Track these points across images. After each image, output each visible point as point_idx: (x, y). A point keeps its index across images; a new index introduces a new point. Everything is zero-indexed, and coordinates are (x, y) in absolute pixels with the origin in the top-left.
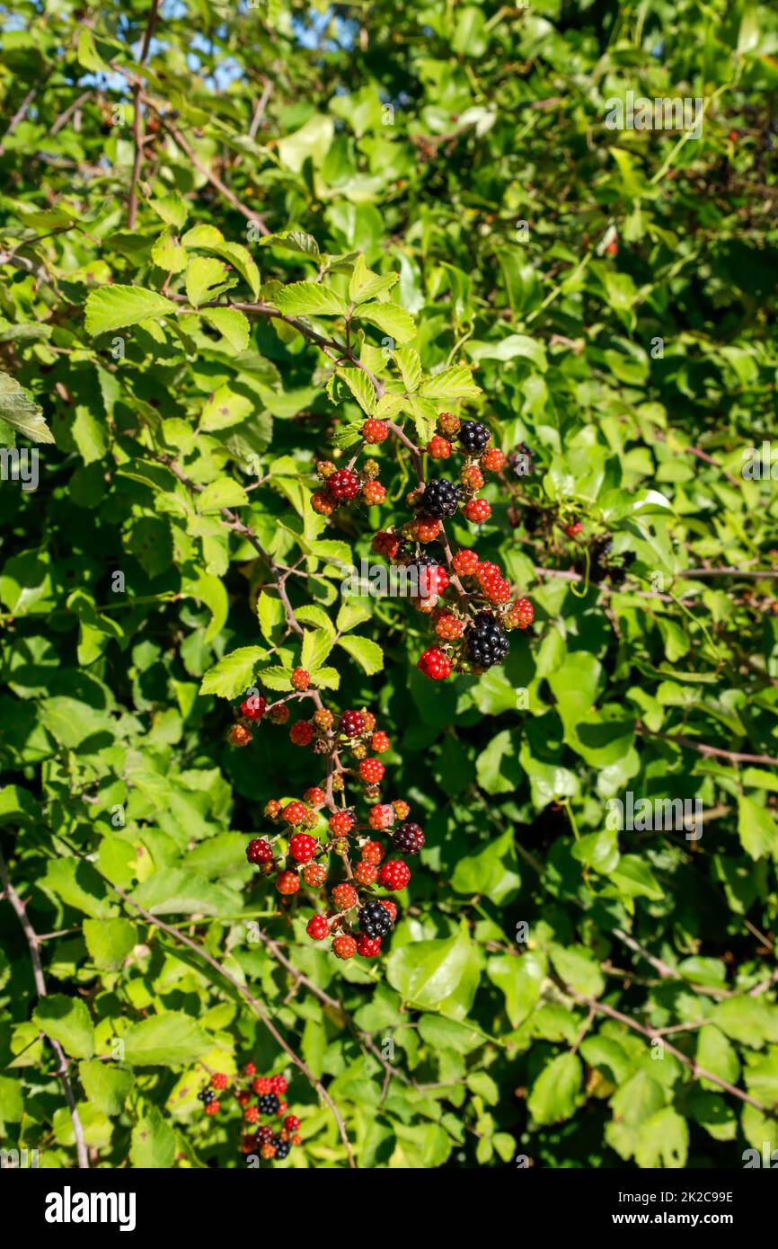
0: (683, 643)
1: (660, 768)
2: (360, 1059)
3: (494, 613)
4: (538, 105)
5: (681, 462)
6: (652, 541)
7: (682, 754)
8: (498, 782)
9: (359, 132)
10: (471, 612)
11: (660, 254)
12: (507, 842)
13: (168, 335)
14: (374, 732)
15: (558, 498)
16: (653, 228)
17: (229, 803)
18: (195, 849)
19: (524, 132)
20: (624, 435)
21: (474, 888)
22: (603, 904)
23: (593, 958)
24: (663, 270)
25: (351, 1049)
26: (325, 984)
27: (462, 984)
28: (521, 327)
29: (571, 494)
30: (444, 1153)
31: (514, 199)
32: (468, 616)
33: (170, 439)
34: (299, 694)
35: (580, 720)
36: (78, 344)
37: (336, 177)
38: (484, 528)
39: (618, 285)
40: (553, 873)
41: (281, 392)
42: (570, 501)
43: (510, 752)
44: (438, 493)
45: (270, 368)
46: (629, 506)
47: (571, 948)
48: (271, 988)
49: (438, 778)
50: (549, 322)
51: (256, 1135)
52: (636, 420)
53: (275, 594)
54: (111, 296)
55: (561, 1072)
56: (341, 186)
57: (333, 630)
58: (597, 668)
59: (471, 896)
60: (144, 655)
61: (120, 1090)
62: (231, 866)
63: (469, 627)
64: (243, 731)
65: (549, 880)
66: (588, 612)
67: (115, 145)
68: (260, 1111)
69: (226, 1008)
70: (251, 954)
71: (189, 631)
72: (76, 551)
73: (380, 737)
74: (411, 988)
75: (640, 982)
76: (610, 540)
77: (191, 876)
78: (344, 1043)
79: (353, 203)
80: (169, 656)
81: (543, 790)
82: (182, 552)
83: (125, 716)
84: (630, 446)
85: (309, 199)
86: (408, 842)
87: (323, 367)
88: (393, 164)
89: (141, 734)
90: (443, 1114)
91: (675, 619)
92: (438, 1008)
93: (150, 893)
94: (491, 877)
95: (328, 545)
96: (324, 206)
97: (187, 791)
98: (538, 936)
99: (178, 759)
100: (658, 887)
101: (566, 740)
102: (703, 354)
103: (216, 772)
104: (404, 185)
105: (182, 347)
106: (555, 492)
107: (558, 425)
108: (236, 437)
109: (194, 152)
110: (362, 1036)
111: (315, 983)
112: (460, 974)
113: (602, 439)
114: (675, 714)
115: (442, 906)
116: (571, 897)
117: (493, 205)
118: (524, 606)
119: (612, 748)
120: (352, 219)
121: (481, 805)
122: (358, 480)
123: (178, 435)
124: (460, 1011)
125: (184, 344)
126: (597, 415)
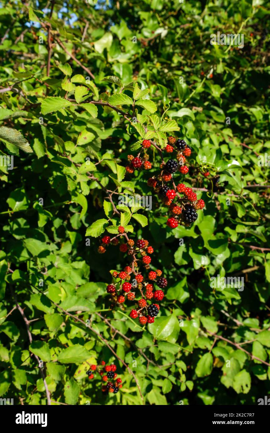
0: (244, 211)
1: (236, 254)
2: (138, 357)
3: (192, 205)
4: (182, 26)
5: (238, 148)
6: (234, 178)
7: (244, 249)
8: (182, 262)
9: (120, 38)
10: (183, 205)
11: (227, 77)
12: (184, 282)
13: (67, 113)
14: (148, 246)
15: (201, 164)
16: (226, 68)
17: (89, 272)
18: (78, 289)
19: (178, 36)
20: (219, 140)
21: (174, 298)
22: (217, 302)
23: (215, 320)
24: (228, 83)
25: (135, 354)
26: (125, 333)
27: (174, 331)
28: (182, 105)
29: (206, 162)
30: (169, 388)
31: (176, 60)
32: (182, 206)
33: (67, 148)
34: (120, 234)
35: (209, 239)
36: (34, 117)
37: (114, 54)
38: (175, 175)
39: (215, 89)
40: (200, 292)
41: (104, 131)
42: (205, 165)
43: (185, 251)
44: (171, 164)
45: (100, 123)
46: (226, 166)
47: (207, 317)
48: (106, 335)
49: (160, 261)
50: (191, 102)
51: (107, 385)
52: (222, 135)
53: (108, 200)
54: (49, 101)
55: (206, 359)
56: (116, 57)
57: (130, 212)
58: (214, 221)
59: (173, 300)
60: (57, 223)
61: (61, 372)
62: (91, 294)
63: (183, 210)
64: (103, 248)
65: (198, 294)
66: (210, 202)
67: (38, 47)
68: (108, 377)
69: (91, 342)
70: (99, 323)
71: (72, 214)
72: (33, 188)
73: (150, 248)
74: (157, 333)
75: (230, 327)
76: (219, 177)
77: (79, 298)
78: (132, 353)
79: (121, 63)
80: (66, 223)
81: (198, 263)
82: (71, 187)
83: (52, 244)
84: (221, 143)
85: (105, 62)
86: (162, 284)
87: (116, 121)
88: (133, 49)
89: (57, 250)
90: (169, 375)
91: (240, 203)
92: (167, 339)
93: (66, 304)
94: (180, 294)
95: (126, 183)
96: (111, 65)
97: (75, 269)
98: (196, 313)
99: (70, 258)
100: (238, 295)
101: (205, 246)
102: (243, 111)
103: (84, 262)
104: (137, 56)
105: (73, 117)
106: (200, 162)
107: (199, 138)
108: (89, 147)
109: (65, 48)
110: (139, 350)
111: (122, 333)
112: (173, 328)
113: (211, 142)
114: (241, 236)
115: (162, 304)
116: (207, 299)
117: (169, 62)
118: (202, 202)
119: (220, 248)
120: (121, 69)
121: (175, 269)
122: (142, 161)
123: (70, 147)
124: (174, 340)
125: (73, 116)
126: (208, 133)
